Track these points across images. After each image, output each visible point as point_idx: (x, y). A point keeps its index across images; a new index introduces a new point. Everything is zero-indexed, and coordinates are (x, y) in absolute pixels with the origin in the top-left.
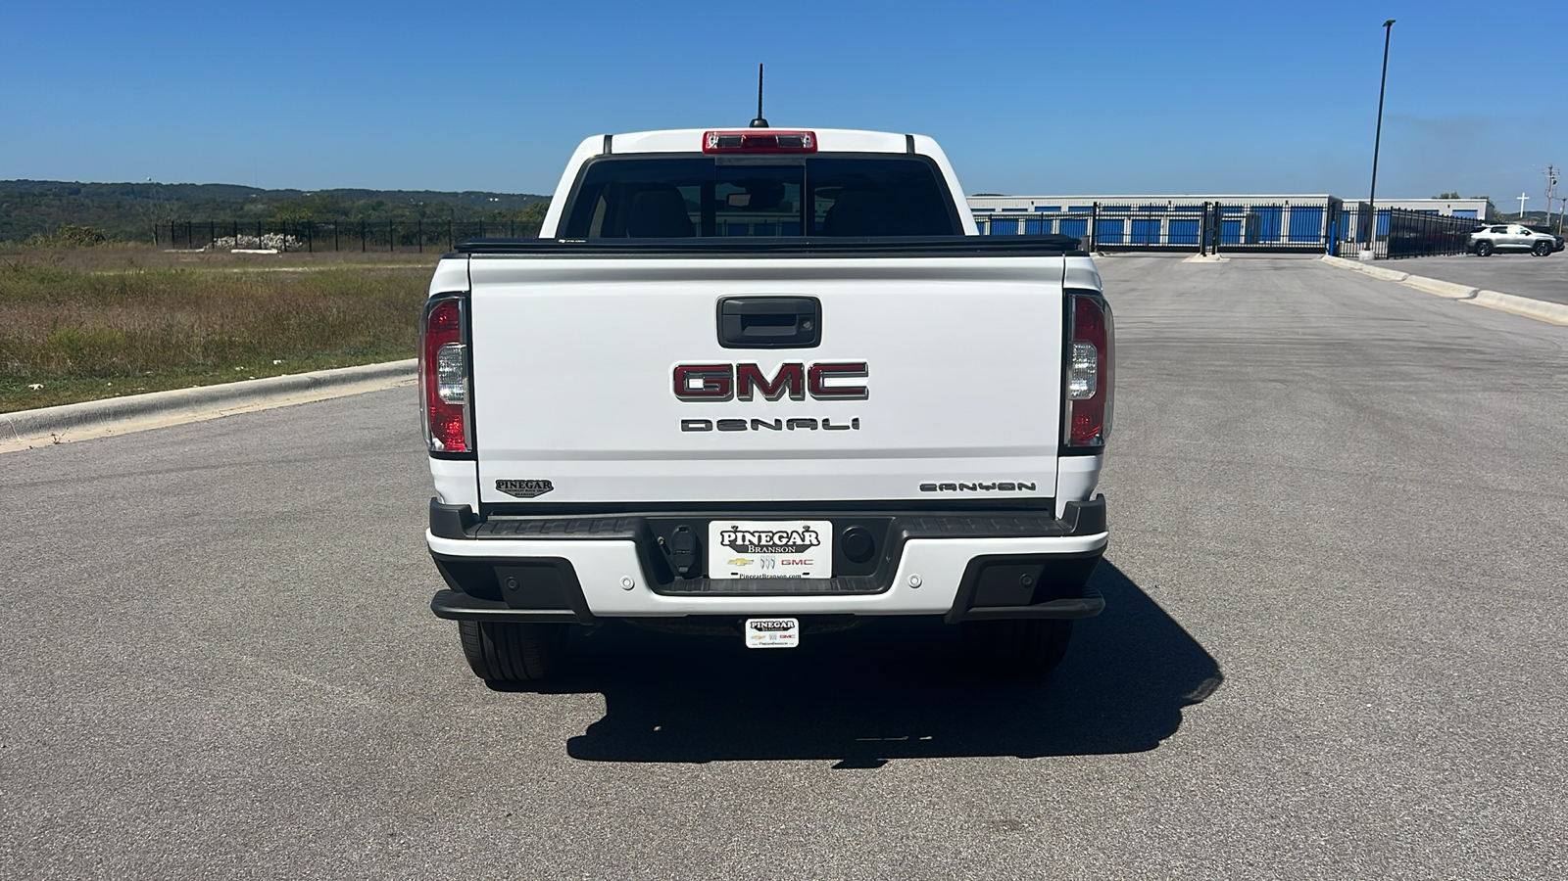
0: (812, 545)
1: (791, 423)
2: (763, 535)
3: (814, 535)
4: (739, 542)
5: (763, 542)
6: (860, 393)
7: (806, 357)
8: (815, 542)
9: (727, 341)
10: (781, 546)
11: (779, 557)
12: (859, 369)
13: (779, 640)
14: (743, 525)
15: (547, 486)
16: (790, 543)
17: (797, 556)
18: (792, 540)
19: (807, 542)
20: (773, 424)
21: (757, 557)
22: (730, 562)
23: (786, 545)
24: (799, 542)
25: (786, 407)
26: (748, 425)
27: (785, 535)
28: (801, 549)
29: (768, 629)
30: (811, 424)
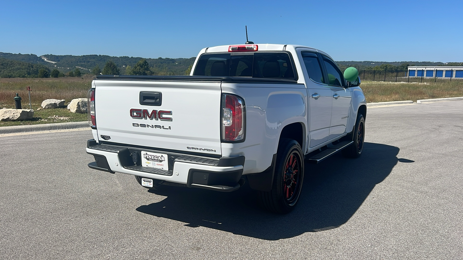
0: (163, 161)
1: (156, 126)
2: (152, 156)
3: (164, 158)
4: (148, 158)
5: (152, 158)
6: (170, 119)
7: (158, 108)
8: (164, 160)
9: (142, 103)
10: (156, 160)
11: (156, 163)
12: (170, 113)
13: (149, 185)
14: (148, 153)
15: (109, 138)
16: (158, 159)
17: (160, 163)
18: (159, 158)
19: (162, 160)
20: (151, 126)
21: (151, 162)
22: (146, 162)
23: (157, 160)
24: (160, 159)
25: (154, 122)
26: (146, 126)
27: (157, 157)
28: (161, 161)
29: (146, 181)
30: (159, 127)
